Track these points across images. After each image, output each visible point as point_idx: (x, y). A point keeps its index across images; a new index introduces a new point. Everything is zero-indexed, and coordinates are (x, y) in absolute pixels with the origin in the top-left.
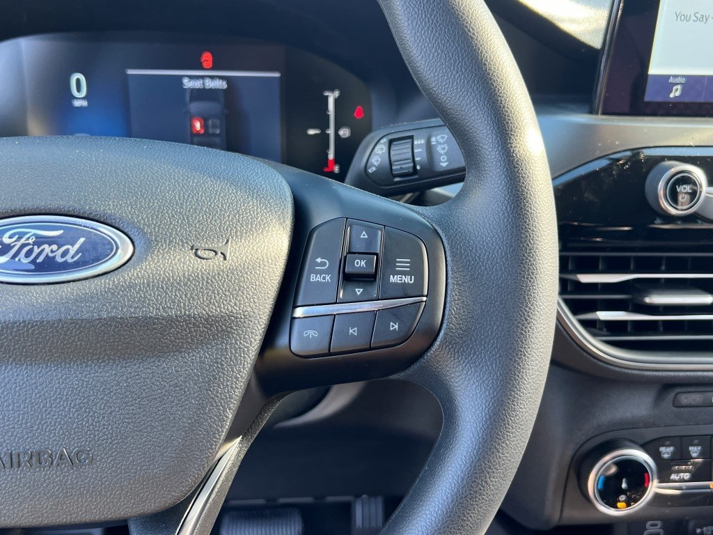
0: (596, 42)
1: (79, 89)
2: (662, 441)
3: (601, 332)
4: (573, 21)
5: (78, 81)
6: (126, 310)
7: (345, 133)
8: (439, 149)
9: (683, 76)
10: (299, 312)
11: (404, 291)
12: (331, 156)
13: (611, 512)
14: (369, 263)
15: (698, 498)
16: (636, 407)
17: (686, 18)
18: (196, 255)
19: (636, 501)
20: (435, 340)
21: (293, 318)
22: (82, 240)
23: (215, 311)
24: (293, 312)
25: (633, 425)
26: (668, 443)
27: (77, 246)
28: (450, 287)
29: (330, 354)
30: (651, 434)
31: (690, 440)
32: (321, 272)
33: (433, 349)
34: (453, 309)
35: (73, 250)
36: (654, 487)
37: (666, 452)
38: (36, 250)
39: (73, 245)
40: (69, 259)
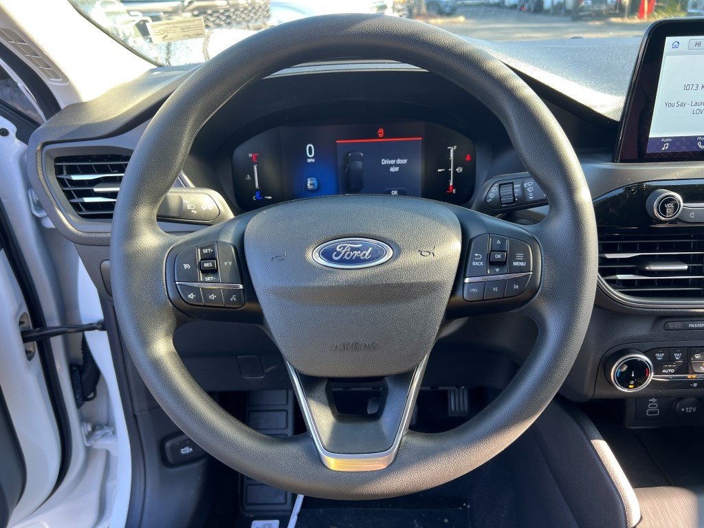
0: (617, 117)
1: (310, 153)
2: (657, 350)
3: (619, 286)
4: (602, 106)
5: (310, 148)
6: (393, 280)
7: (459, 170)
8: (528, 189)
9: (670, 138)
10: (467, 280)
11: (520, 269)
12: (451, 184)
13: (626, 390)
14: (502, 256)
15: (679, 384)
16: (641, 330)
17: (672, 105)
18: (421, 254)
19: (640, 384)
20: (536, 293)
21: (464, 283)
22: (371, 249)
23: (431, 280)
24: (464, 280)
25: (639, 340)
26: (660, 351)
27: (369, 251)
28: (543, 268)
29: (483, 300)
30: (649, 346)
31: (675, 349)
32: (478, 261)
33: (535, 298)
34: (546, 278)
35: (367, 253)
36: (652, 377)
37: (660, 356)
38: (352, 254)
39: (367, 251)
40: (366, 257)
